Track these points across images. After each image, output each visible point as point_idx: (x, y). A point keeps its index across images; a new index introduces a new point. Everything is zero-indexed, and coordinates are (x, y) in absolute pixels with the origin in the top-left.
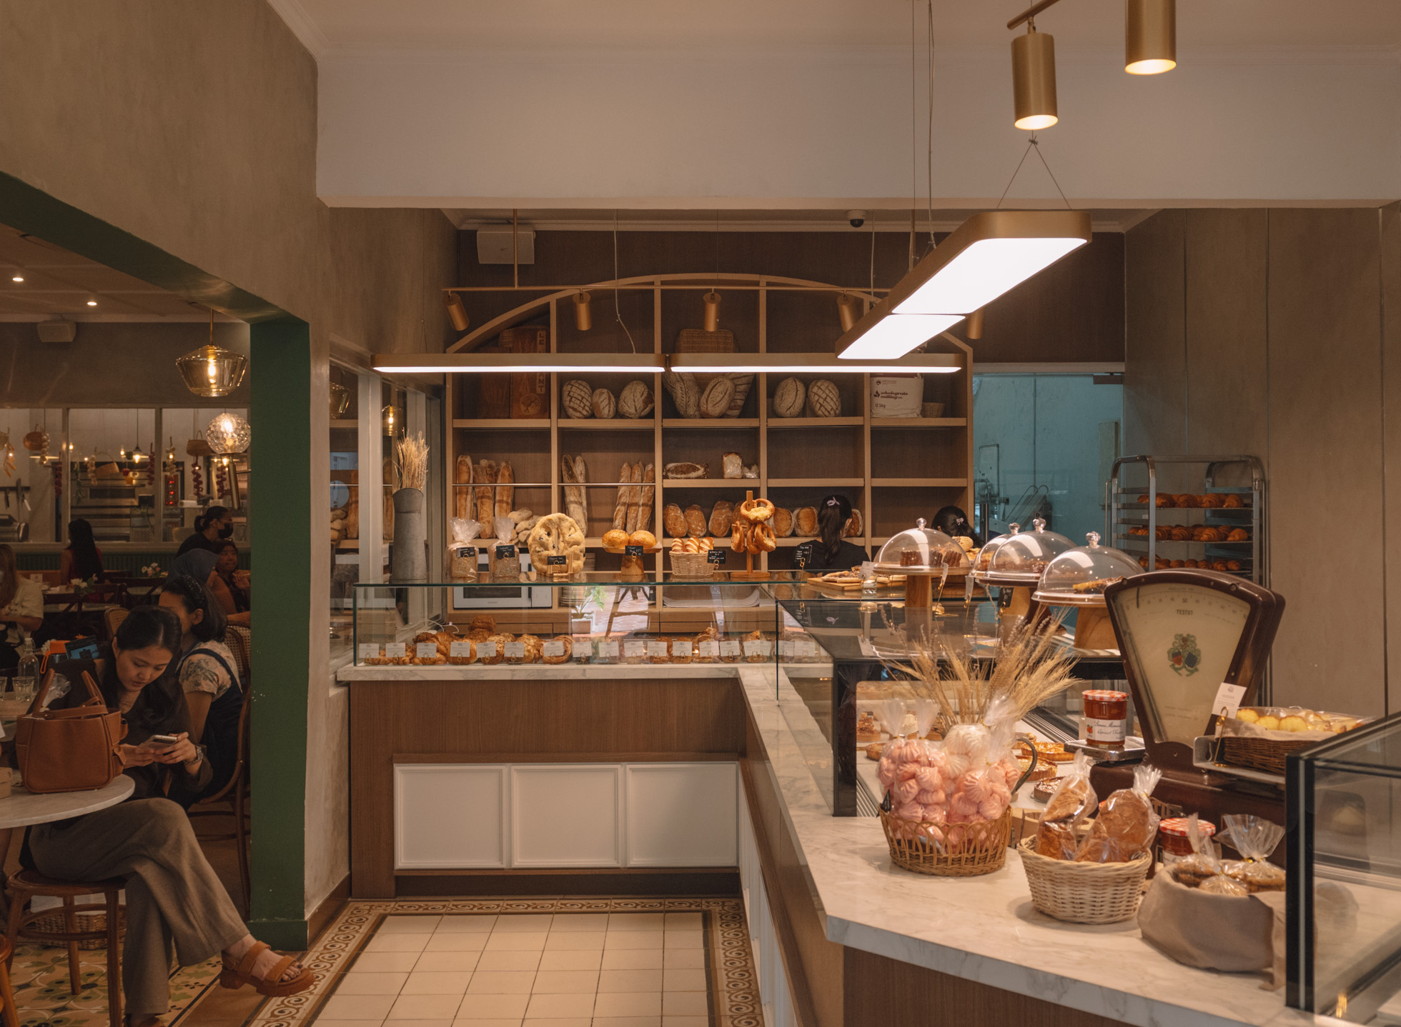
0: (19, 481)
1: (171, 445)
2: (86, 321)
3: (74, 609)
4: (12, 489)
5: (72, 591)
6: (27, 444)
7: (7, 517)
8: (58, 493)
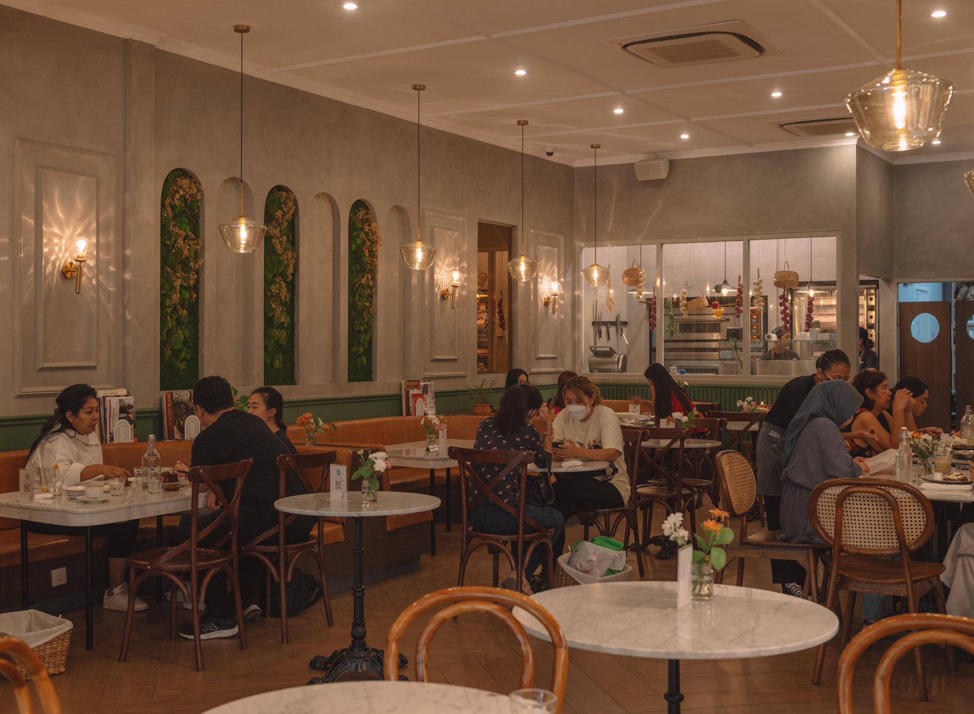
0: (618, 317)
1: (759, 277)
2: (678, 158)
3: (677, 445)
4: (614, 324)
5: (672, 426)
6: (626, 279)
7: (608, 349)
8: (652, 325)
